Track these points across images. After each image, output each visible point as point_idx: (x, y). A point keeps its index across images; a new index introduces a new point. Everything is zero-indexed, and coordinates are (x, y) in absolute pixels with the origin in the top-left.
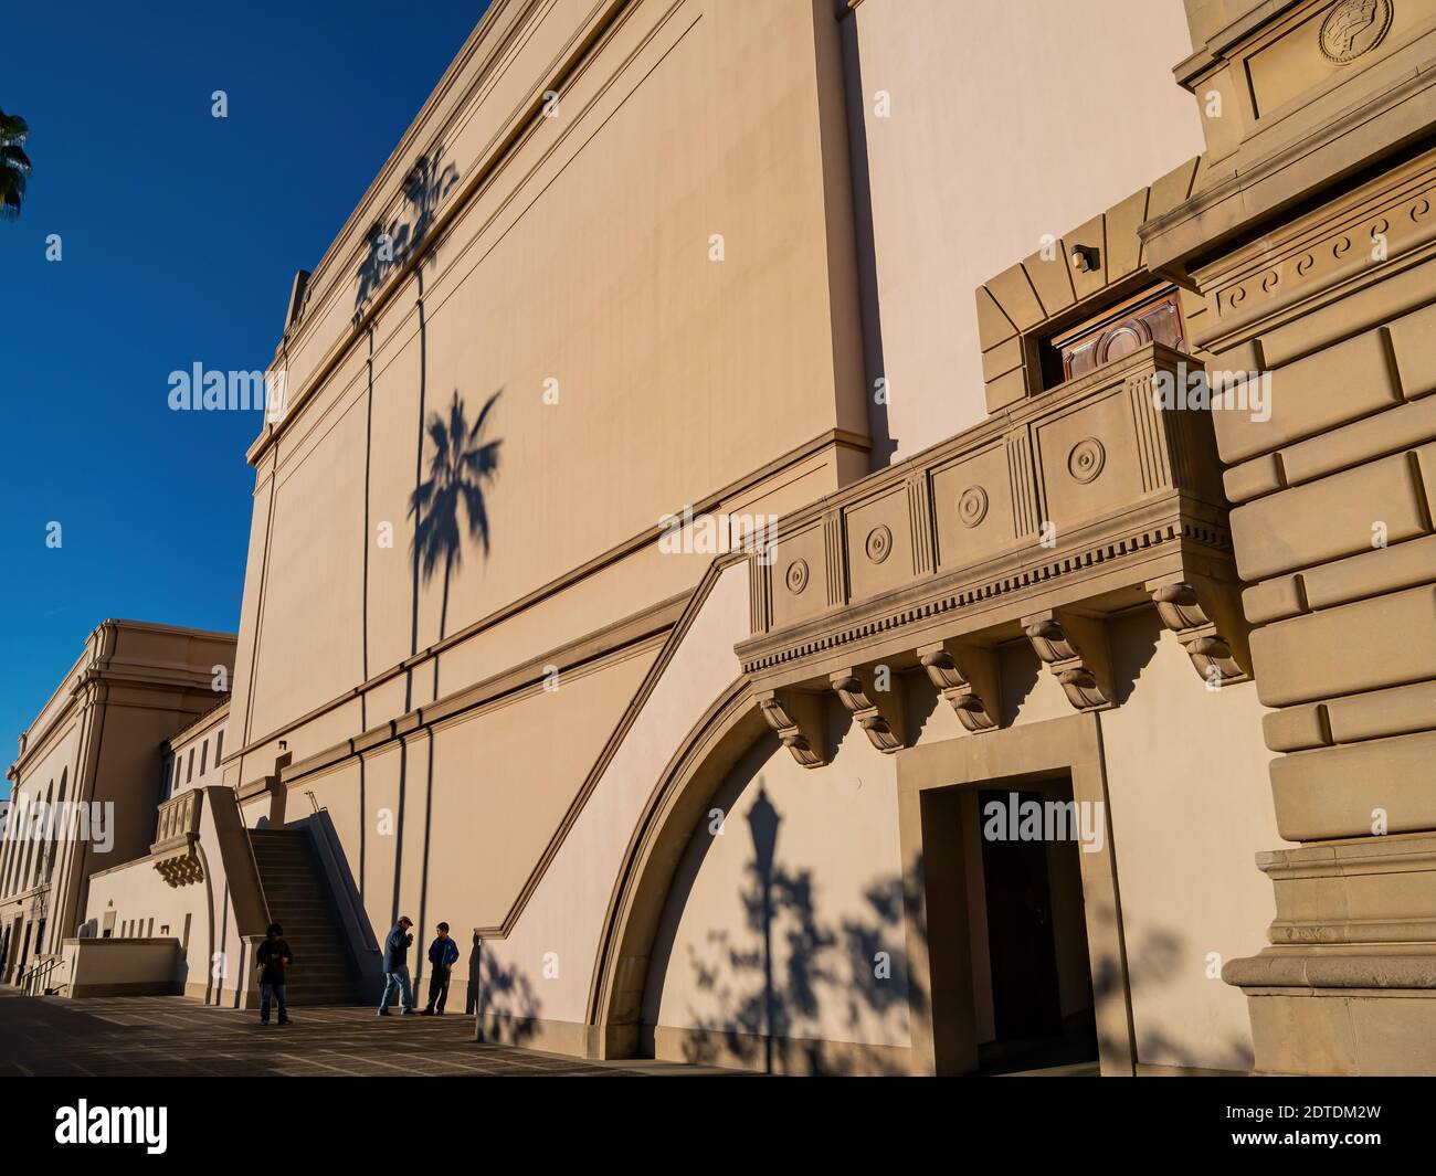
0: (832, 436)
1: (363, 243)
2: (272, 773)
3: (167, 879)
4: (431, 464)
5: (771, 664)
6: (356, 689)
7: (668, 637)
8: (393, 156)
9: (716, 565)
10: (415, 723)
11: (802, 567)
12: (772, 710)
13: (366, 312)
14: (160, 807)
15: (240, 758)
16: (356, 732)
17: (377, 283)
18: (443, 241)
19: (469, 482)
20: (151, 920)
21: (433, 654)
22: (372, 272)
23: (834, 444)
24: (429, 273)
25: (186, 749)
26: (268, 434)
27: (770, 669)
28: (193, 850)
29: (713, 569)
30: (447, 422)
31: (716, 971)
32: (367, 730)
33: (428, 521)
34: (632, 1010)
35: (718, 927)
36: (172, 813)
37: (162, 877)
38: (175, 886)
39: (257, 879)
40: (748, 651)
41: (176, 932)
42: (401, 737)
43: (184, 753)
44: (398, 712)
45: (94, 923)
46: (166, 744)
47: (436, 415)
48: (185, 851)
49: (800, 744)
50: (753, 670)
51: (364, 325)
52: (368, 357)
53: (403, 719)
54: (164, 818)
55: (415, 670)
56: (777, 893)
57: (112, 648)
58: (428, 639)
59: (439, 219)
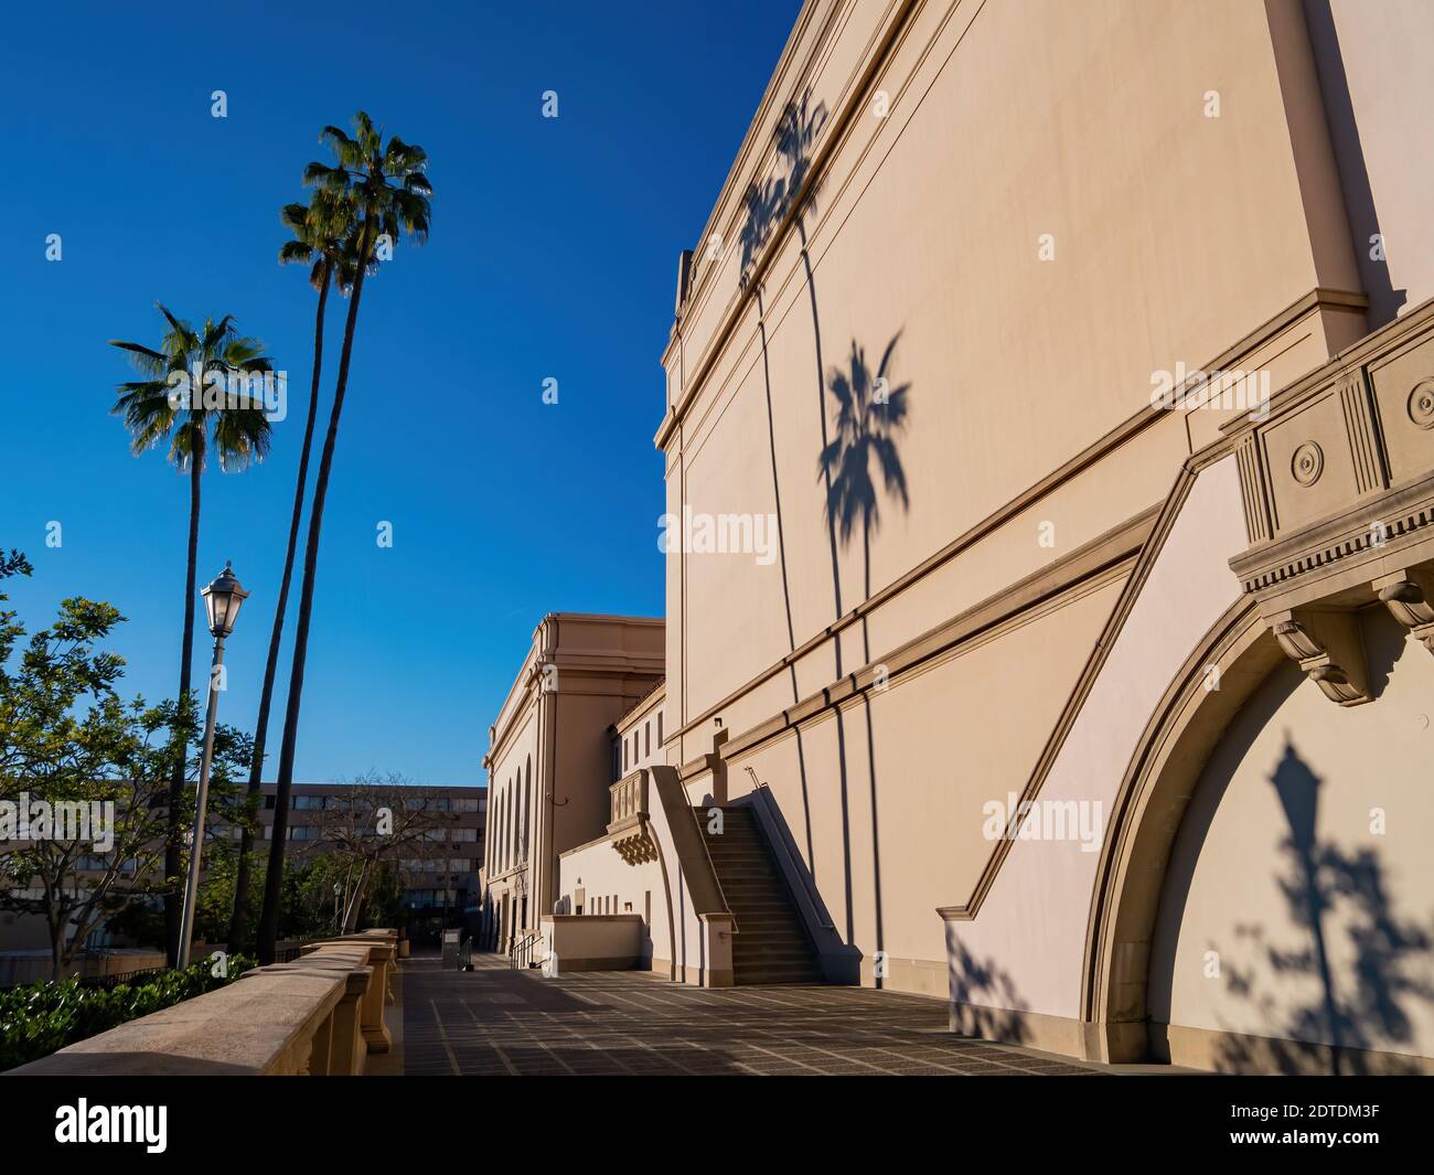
0: (1315, 298)
1: (742, 206)
2: (711, 751)
3: (625, 857)
4: (837, 421)
5: (1283, 578)
6: (784, 660)
7: (1135, 562)
8: (759, 111)
9: (1189, 467)
10: (848, 689)
11: (1314, 451)
12: (1291, 636)
13: (751, 275)
14: (611, 789)
15: (680, 738)
16: (789, 703)
17: (760, 242)
18: (821, 183)
19: (879, 434)
20: (616, 897)
21: (860, 615)
22: (753, 236)
23: (1318, 308)
24: (810, 221)
25: (631, 732)
26: (672, 416)
27: (1283, 584)
28: (645, 829)
29: (1186, 473)
30: (848, 374)
31: (1252, 975)
32: (800, 700)
33: (840, 482)
34: (1135, 1006)
35: (1249, 918)
36: (623, 794)
37: (620, 856)
38: (633, 864)
39: (707, 857)
40: (1248, 565)
41: (639, 909)
42: (835, 705)
43: (628, 736)
44: (830, 679)
45: (567, 899)
46: (612, 728)
47: (836, 370)
48: (638, 830)
49: (1332, 675)
50: (1258, 588)
51: (752, 289)
52: (759, 320)
53: (835, 686)
54: (616, 799)
55: (842, 635)
56: (1327, 877)
57: (556, 641)
58: (853, 599)
59: (813, 161)
